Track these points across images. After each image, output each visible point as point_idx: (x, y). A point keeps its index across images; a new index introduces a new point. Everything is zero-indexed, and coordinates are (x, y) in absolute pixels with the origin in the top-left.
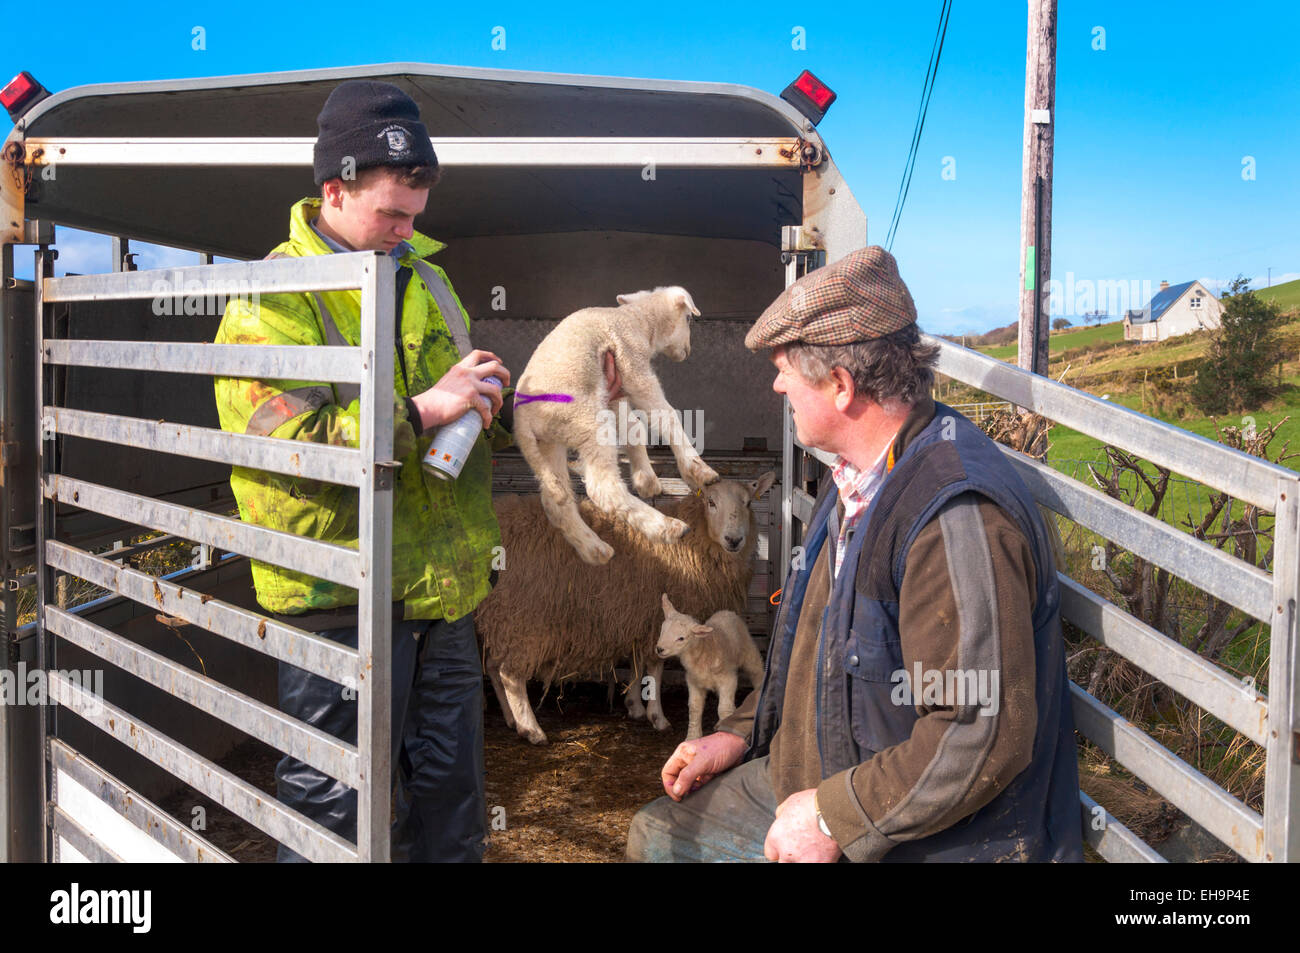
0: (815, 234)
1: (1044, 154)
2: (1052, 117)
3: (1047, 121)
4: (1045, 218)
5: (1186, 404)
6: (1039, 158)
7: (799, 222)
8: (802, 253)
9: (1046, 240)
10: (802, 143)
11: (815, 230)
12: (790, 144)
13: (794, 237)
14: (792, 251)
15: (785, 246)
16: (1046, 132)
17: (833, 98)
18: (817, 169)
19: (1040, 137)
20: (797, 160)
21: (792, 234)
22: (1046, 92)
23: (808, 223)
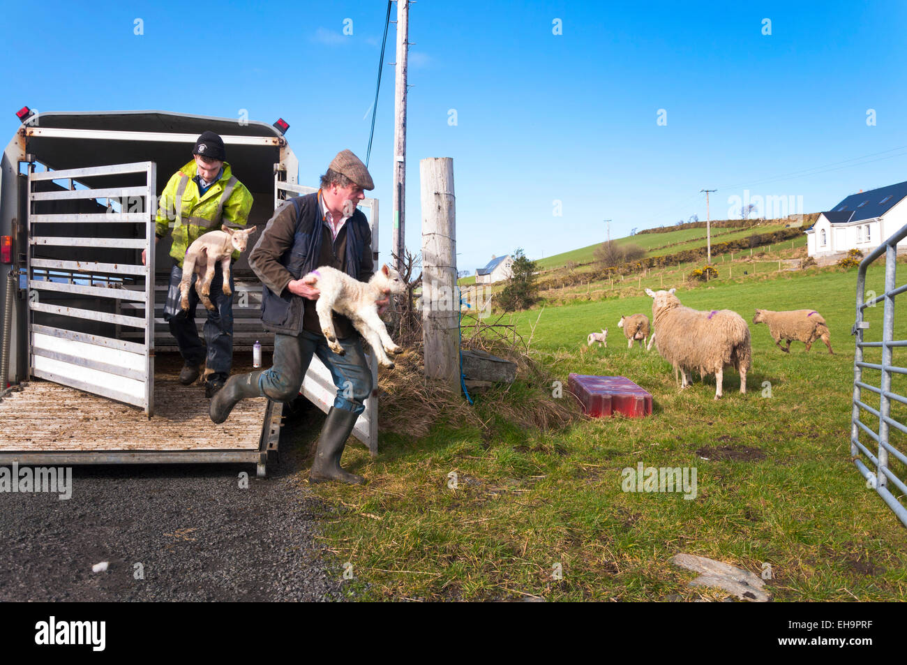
1: (401, 174)
2: (405, 159)
3: (403, 161)
4: (402, 199)
5: (497, 307)
6: (400, 175)
7: (279, 163)
8: (279, 172)
9: (402, 208)
10: (279, 139)
11: (283, 165)
12: (276, 139)
13: (277, 167)
14: (277, 170)
15: (275, 169)
16: (402, 164)
17: (289, 126)
18: (284, 147)
19: (400, 167)
20: (278, 144)
21: (277, 166)
22: (402, 149)
23: (281, 163)
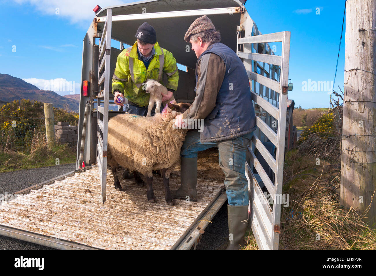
0: (243, 27)
7: (240, 25)
10: (240, 8)
11: (243, 26)
13: (239, 28)
14: (238, 31)
